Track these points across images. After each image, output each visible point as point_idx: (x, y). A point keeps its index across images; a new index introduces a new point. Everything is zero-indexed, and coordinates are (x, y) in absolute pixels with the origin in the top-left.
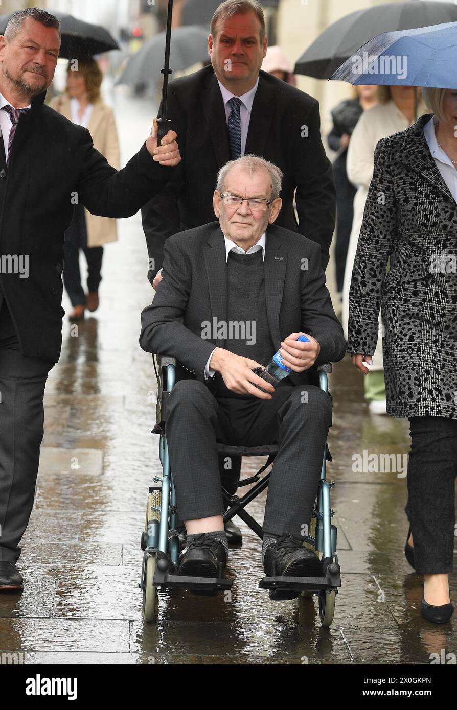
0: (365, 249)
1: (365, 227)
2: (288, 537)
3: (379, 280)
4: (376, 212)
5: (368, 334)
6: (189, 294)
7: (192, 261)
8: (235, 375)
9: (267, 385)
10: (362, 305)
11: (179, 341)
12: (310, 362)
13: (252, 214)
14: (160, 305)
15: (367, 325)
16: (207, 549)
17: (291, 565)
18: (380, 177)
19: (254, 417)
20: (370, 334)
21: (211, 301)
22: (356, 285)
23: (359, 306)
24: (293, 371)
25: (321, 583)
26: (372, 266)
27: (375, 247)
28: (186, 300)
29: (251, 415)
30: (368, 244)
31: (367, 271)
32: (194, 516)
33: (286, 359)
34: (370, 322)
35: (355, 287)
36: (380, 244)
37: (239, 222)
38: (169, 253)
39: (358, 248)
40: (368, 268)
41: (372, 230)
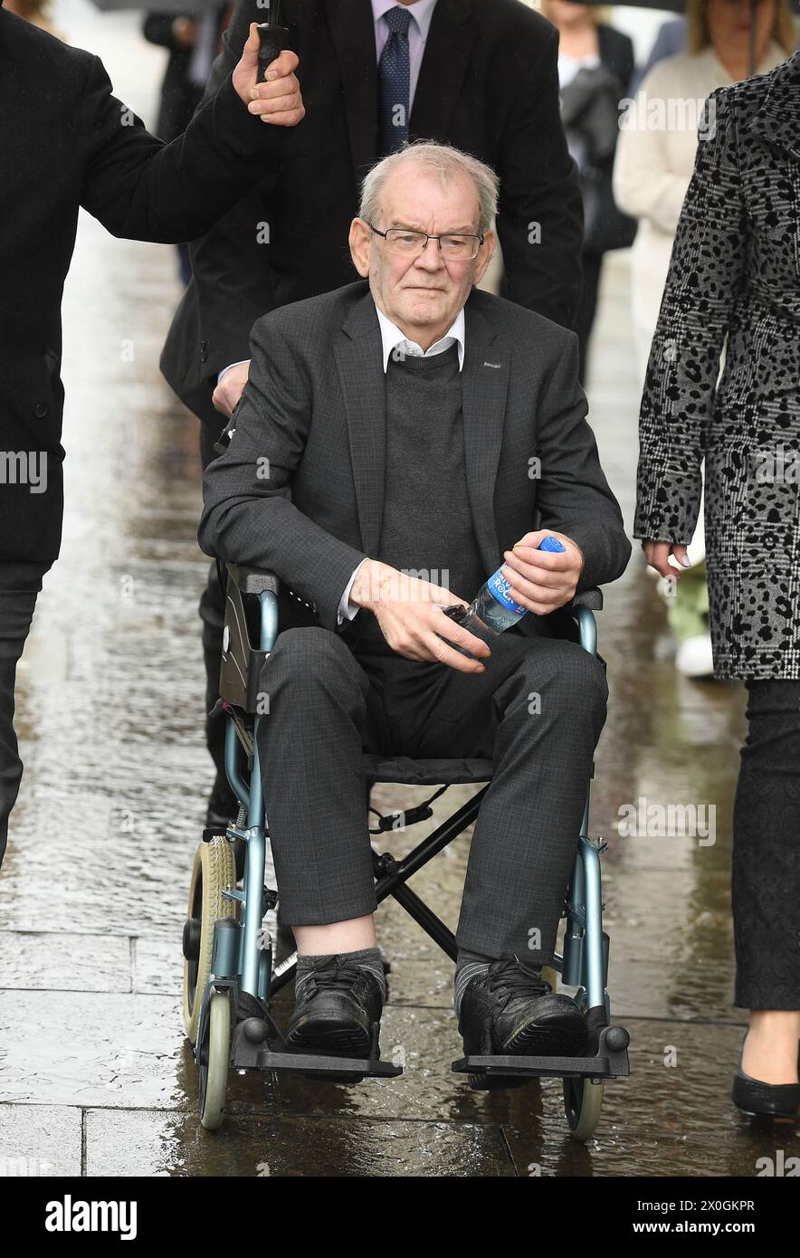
0: (677, 321)
1: (679, 273)
2: (513, 961)
3: (705, 387)
4: (703, 243)
5: (681, 500)
6: (304, 439)
7: (312, 371)
8: (408, 620)
9: (476, 643)
10: (670, 438)
11: (287, 540)
12: (567, 592)
13: (446, 267)
14: (244, 460)
15: (679, 481)
16: (345, 990)
17: (523, 1030)
18: (714, 169)
19: (435, 697)
20: (686, 501)
21: (352, 455)
22: (657, 396)
23: (663, 441)
24: (530, 612)
25: (590, 1071)
26: (693, 358)
27: (700, 317)
28: (299, 450)
29: (429, 691)
30: (685, 311)
31: (682, 367)
32: (316, 918)
33: (516, 588)
34: (686, 474)
35: (654, 401)
36: (709, 311)
37: (420, 286)
38: (263, 350)
39: (660, 318)
40: (683, 361)
41: (693, 281)
